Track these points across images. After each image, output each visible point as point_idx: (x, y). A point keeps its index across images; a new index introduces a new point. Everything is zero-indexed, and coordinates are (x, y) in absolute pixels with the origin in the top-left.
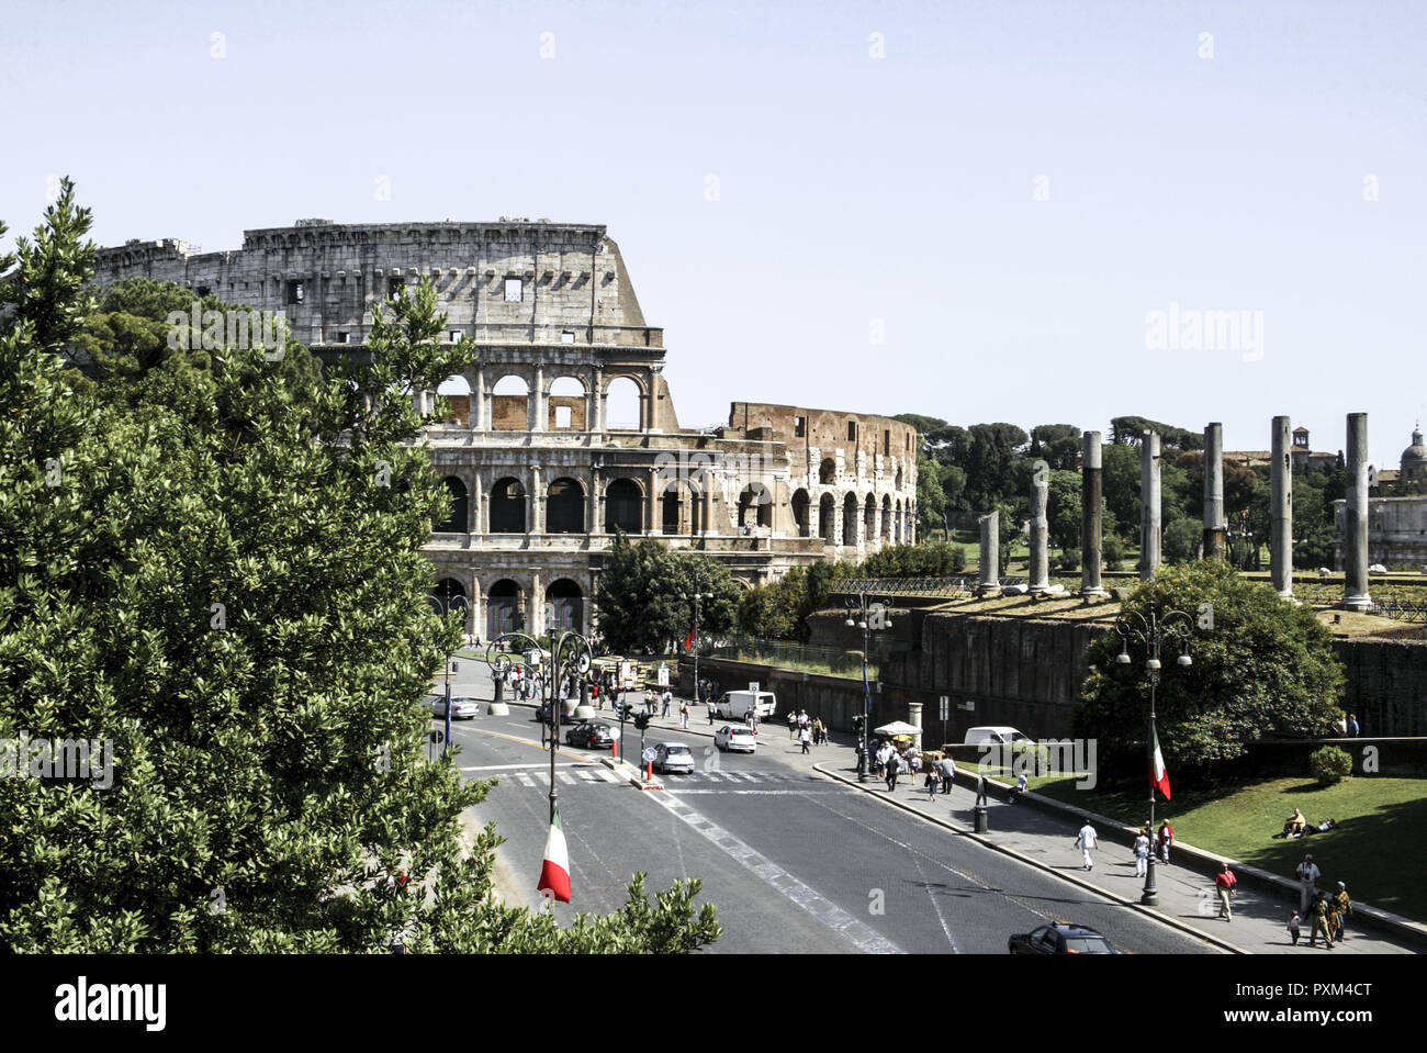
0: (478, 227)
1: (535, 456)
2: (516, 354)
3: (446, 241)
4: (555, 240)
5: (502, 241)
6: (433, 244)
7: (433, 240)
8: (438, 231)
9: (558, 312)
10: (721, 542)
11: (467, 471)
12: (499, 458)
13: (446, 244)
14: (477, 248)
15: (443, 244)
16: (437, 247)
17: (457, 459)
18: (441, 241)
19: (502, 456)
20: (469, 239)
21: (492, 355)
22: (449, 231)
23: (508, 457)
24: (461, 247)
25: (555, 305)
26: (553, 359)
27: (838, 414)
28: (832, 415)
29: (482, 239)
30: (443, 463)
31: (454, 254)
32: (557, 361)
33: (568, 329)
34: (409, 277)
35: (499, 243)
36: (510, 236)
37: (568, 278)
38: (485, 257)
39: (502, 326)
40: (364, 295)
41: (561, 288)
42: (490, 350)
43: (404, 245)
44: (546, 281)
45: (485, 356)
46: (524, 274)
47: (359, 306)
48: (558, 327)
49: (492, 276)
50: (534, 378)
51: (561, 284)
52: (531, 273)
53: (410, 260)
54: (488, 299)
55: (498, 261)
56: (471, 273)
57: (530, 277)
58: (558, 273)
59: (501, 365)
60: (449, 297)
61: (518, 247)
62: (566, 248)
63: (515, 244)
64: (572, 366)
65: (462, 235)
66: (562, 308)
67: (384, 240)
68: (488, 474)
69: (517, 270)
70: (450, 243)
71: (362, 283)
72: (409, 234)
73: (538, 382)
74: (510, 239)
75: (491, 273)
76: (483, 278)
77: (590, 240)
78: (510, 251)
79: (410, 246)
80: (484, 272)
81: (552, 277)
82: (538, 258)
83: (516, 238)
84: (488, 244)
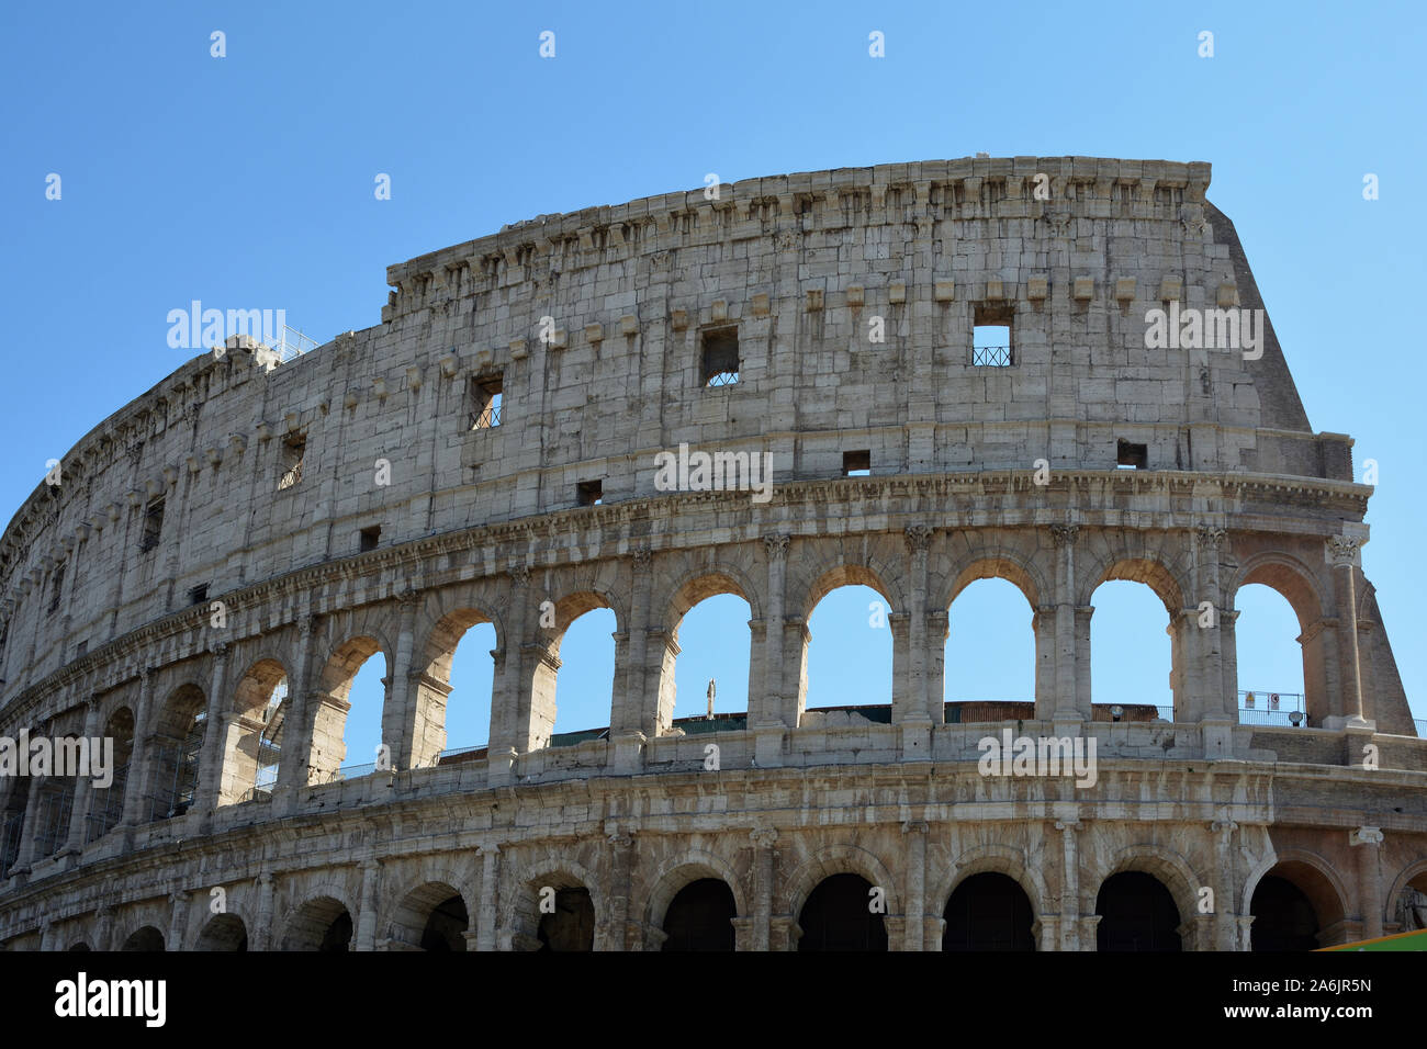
0: (915, 175)
2: (1010, 499)
3: (839, 222)
4: (1091, 205)
5: (967, 213)
6: (806, 233)
7: (808, 223)
8: (819, 199)
9: (1106, 392)
11: (888, 844)
12: (972, 800)
13: (839, 230)
14: (909, 237)
15: (829, 231)
16: (814, 240)
17: (863, 804)
18: (827, 224)
20: (891, 215)
24: (873, 234)
25: (1099, 372)
26: (1102, 513)
29: (921, 210)
30: (824, 818)
31: (856, 254)
32: (1112, 518)
33: (1133, 436)
34: (748, 319)
35: (961, 220)
36: (987, 195)
37: (1125, 302)
38: (930, 255)
39: (972, 431)
40: (642, 378)
41: (1110, 328)
42: (946, 494)
43: (741, 241)
44: (1075, 309)
45: (934, 507)
46: (1022, 296)
47: (631, 407)
48: (1107, 430)
49: (944, 303)
50: (1053, 567)
51: (1109, 318)
52: (1039, 290)
53: (754, 278)
54: (935, 363)
55: (958, 263)
56: (897, 295)
57: (1036, 301)
58: (1102, 292)
59: (971, 535)
60: (842, 363)
61: (1006, 229)
62: (1119, 229)
63: (1001, 219)
64: (1145, 532)
65: (875, 204)
66: (1115, 381)
67: (695, 236)
68: (941, 851)
69: (1005, 285)
70: (847, 228)
71: (637, 349)
72: (752, 211)
73: (1066, 576)
74: (987, 206)
75: (942, 293)
76: (925, 308)
77: (1173, 208)
78: (986, 239)
79: (755, 245)
80: (927, 294)
81: (1088, 300)
82: (1053, 255)
83: (1001, 205)
84: (937, 222)
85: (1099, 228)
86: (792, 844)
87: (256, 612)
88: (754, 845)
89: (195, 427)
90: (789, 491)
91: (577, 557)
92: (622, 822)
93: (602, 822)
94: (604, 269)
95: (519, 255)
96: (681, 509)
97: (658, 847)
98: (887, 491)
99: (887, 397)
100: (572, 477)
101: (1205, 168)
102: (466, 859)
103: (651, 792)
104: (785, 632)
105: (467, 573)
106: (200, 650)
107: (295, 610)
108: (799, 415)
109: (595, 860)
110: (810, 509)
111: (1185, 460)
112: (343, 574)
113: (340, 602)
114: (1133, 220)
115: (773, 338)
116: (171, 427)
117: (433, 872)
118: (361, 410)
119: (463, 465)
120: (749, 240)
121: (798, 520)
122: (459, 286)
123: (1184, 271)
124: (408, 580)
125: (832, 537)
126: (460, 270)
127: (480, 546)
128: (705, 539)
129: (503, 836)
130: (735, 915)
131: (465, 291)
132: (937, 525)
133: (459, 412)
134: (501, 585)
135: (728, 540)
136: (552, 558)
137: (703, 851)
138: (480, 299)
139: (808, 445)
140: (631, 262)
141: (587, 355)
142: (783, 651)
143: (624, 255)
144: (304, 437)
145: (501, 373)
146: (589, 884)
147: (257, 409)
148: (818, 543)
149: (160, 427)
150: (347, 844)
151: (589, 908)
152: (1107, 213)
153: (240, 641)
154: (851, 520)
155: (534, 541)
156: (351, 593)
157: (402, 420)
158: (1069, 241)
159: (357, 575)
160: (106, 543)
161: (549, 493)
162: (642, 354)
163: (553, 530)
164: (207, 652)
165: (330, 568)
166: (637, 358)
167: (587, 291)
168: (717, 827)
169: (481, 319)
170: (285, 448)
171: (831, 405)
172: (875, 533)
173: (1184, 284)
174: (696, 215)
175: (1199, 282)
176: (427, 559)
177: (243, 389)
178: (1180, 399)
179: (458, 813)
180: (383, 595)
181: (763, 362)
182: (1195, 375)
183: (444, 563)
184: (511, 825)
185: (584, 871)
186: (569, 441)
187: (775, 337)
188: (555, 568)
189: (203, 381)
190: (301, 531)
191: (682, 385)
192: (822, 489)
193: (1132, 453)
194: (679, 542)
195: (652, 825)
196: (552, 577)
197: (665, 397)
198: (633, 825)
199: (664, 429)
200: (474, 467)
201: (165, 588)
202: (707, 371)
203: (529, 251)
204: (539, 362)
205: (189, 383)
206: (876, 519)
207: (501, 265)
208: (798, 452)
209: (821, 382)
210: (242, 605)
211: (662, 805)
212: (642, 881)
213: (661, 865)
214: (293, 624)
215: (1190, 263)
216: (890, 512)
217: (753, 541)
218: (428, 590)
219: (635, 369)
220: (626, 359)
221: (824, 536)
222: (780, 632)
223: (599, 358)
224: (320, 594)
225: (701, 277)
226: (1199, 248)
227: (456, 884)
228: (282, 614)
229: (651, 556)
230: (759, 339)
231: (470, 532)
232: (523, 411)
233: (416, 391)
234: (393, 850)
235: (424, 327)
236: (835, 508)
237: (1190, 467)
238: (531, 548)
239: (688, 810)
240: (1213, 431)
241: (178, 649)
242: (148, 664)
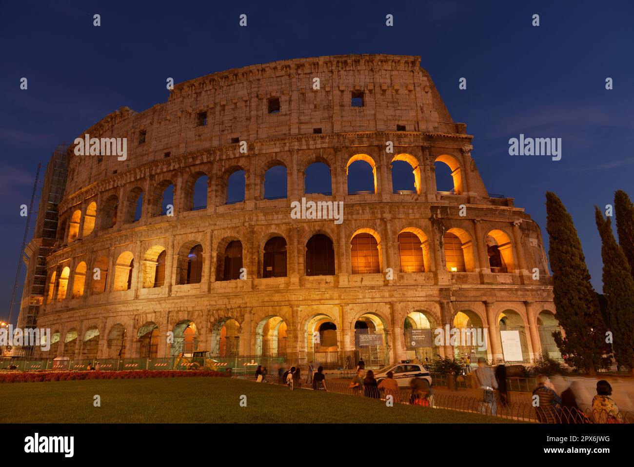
4: (386, 67)
5: (348, 69)
6: (299, 74)
7: (300, 71)
13: (309, 74)
14: (331, 75)
15: (306, 74)
16: (301, 76)
20: (325, 70)
21: (347, 141)
24: (319, 74)
25: (390, 108)
29: (334, 68)
32: (396, 144)
33: (401, 123)
34: (282, 96)
35: (347, 71)
36: (354, 64)
37: (397, 91)
38: (337, 80)
39: (353, 123)
40: (250, 112)
41: (393, 98)
42: (345, 138)
43: (279, 77)
44: (382, 92)
45: (342, 142)
46: (366, 89)
47: (247, 119)
48: (393, 122)
49: (342, 91)
50: (379, 157)
51: (392, 95)
52: (371, 87)
53: (283, 86)
54: (340, 106)
55: (346, 81)
56: (328, 89)
57: (370, 91)
58: (390, 89)
59: (354, 148)
60: (312, 106)
61: (360, 73)
62: (393, 73)
63: (358, 71)
64: (407, 146)
65: (320, 66)
67: (265, 75)
69: (361, 87)
70: (312, 73)
71: (248, 104)
72: (282, 69)
73: (383, 158)
74: (354, 67)
75: (342, 88)
76: (337, 92)
77: (410, 68)
78: (354, 75)
79: (283, 78)
80: (337, 89)
81: (386, 90)
82: (375, 79)
83: (358, 67)
84: (339, 71)
85: (388, 73)
86: (303, 227)
87: (133, 175)
88: (291, 227)
89: (112, 131)
90: (297, 138)
91: (232, 156)
92: (250, 222)
93: (243, 223)
94: (237, 85)
95: (210, 82)
96: (264, 144)
97: (262, 228)
98: (328, 138)
99: (326, 115)
100: (230, 137)
102: (201, 234)
103: (259, 214)
104: (298, 174)
105: (198, 162)
106: (115, 186)
107: (145, 174)
108: (299, 120)
109: (242, 233)
110: (304, 142)
111: (417, 129)
112: (159, 164)
113: (158, 171)
114: (398, 71)
115: (290, 101)
116: (105, 132)
117: (191, 237)
118: (163, 123)
119: (195, 135)
120: (282, 76)
121: (300, 145)
122: (192, 91)
123: (414, 84)
124: (180, 164)
125: (311, 149)
126: (192, 87)
127: (201, 155)
128: (272, 151)
129: (212, 228)
130: (286, 245)
131: (194, 92)
132: (343, 146)
133: (193, 122)
134: (209, 165)
135: (279, 151)
136: (224, 157)
137: (276, 229)
138: (198, 94)
139: (302, 127)
140: (245, 83)
141: (233, 106)
142: (298, 178)
143: (243, 81)
144: (146, 131)
145: (206, 112)
146: (240, 239)
147: (131, 125)
148: (307, 151)
149: (101, 132)
150: (163, 232)
151: (241, 245)
152: (390, 69)
153: (128, 183)
154: (317, 145)
155: (218, 153)
156: (162, 169)
157: (176, 125)
158: (379, 75)
159: (163, 164)
160: (86, 163)
161: (223, 142)
162: (250, 106)
163: (224, 150)
164: (118, 186)
165: (155, 163)
166: (248, 107)
167: (232, 90)
168: (279, 223)
169: (198, 99)
170: (140, 135)
171: (309, 117)
172: (324, 148)
173: (414, 86)
174: (265, 70)
175: (418, 86)
176: (185, 159)
177: (126, 120)
178: (415, 115)
179: (198, 222)
180: (172, 169)
181: (288, 107)
182: (419, 108)
183: (191, 160)
184: (215, 225)
185: (238, 236)
186: (228, 128)
187: (291, 100)
188: (225, 160)
189: (114, 119)
190: (146, 155)
191: (263, 113)
192: (308, 137)
193: (401, 128)
194: (264, 152)
195: (259, 223)
196: (225, 162)
197: (257, 117)
198: (253, 223)
199: (258, 124)
200: (199, 136)
201: (104, 172)
202: (271, 110)
203: (213, 81)
204: (218, 108)
205: (109, 120)
206: (324, 145)
207: (205, 85)
208: (299, 129)
209: (305, 111)
210: (128, 174)
211: (263, 218)
212: (257, 237)
213: (263, 233)
214: (144, 177)
215: (416, 81)
216: (329, 143)
217: (287, 151)
218: (186, 167)
219: (248, 109)
220: (245, 107)
221: (309, 149)
222: (296, 173)
223: (236, 107)
224: (152, 170)
225: (267, 86)
226: (418, 78)
227: (199, 240)
228: (140, 175)
229: (255, 155)
230: (286, 101)
231: (198, 151)
232: (213, 121)
233: (180, 118)
234: (178, 232)
235: (181, 101)
236: (311, 142)
237: (419, 131)
238: (218, 155)
239: (270, 219)
240: (425, 122)
241: (109, 186)
242: (100, 190)
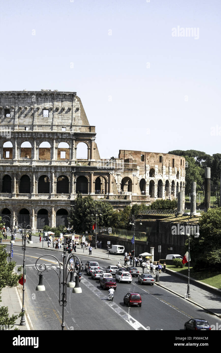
0: (34, 93)
1: (53, 168)
2: (47, 135)
3: (24, 97)
4: (60, 97)
5: (42, 97)
7: (19, 97)
8: (21, 94)
9: (61, 121)
10: (114, 197)
11: (30, 173)
12: (41, 169)
13: (24, 98)
15: (22, 98)
16: (20, 99)
17: (27, 169)
18: (22, 97)
19: (42, 168)
21: (39, 135)
22: (24, 94)
23: (44, 168)
24: (28, 99)
25: (60, 118)
26: (59, 136)
27: (155, 153)
28: (154, 154)
30: (22, 171)
31: (26, 101)
32: (60, 137)
33: (64, 126)
34: (11, 109)
36: (45, 95)
37: (64, 110)
38: (37, 102)
43: (10, 98)
44: (56, 110)
45: (37, 135)
46: (49, 108)
48: (61, 126)
49: (38, 109)
50: (53, 142)
51: (61, 112)
53: (12, 103)
54: (37, 117)
55: (41, 104)
56: (32, 108)
57: (51, 109)
58: (60, 108)
59: (42, 138)
60: (24, 116)
61: (47, 99)
62: (63, 100)
64: (65, 138)
65: (29, 95)
66: (62, 120)
67: (3, 97)
68: (37, 174)
69: (47, 107)
70: (25, 98)
73: (54, 144)
74: (45, 97)
77: (71, 97)
78: (44, 101)
79: (12, 99)
81: (58, 109)
83: (47, 97)
85: (60, 100)
86: (19, 173)
88: (14, 173)
90: (17, 132)
97: (2, 172)
98: (30, 133)
99: (31, 120)
101: (75, 93)
104: (17, 149)
108: (19, 122)
114: (66, 99)
121: (19, 135)
125: (23, 138)
130: (11, 180)
132: (37, 137)
137: (7, 173)
142: (17, 151)
148: (21, 138)
152: (62, 98)
154: (26, 136)
168: (9, 171)
171: (23, 121)
172: (29, 138)
173: (72, 107)
175: (74, 107)
178: (71, 122)
181: (13, 115)
182: (73, 119)
187: (15, 111)
191: (2, 116)
192: (22, 132)
194: (2, 137)
206: (29, 136)
208: (19, 127)
215: (73, 104)
216: (31, 135)
217: (13, 138)
225: (4, 102)
226: (75, 102)
230: (13, 112)
236: (23, 134)
237: (72, 131)
239: (5, 168)
240: (75, 126)
